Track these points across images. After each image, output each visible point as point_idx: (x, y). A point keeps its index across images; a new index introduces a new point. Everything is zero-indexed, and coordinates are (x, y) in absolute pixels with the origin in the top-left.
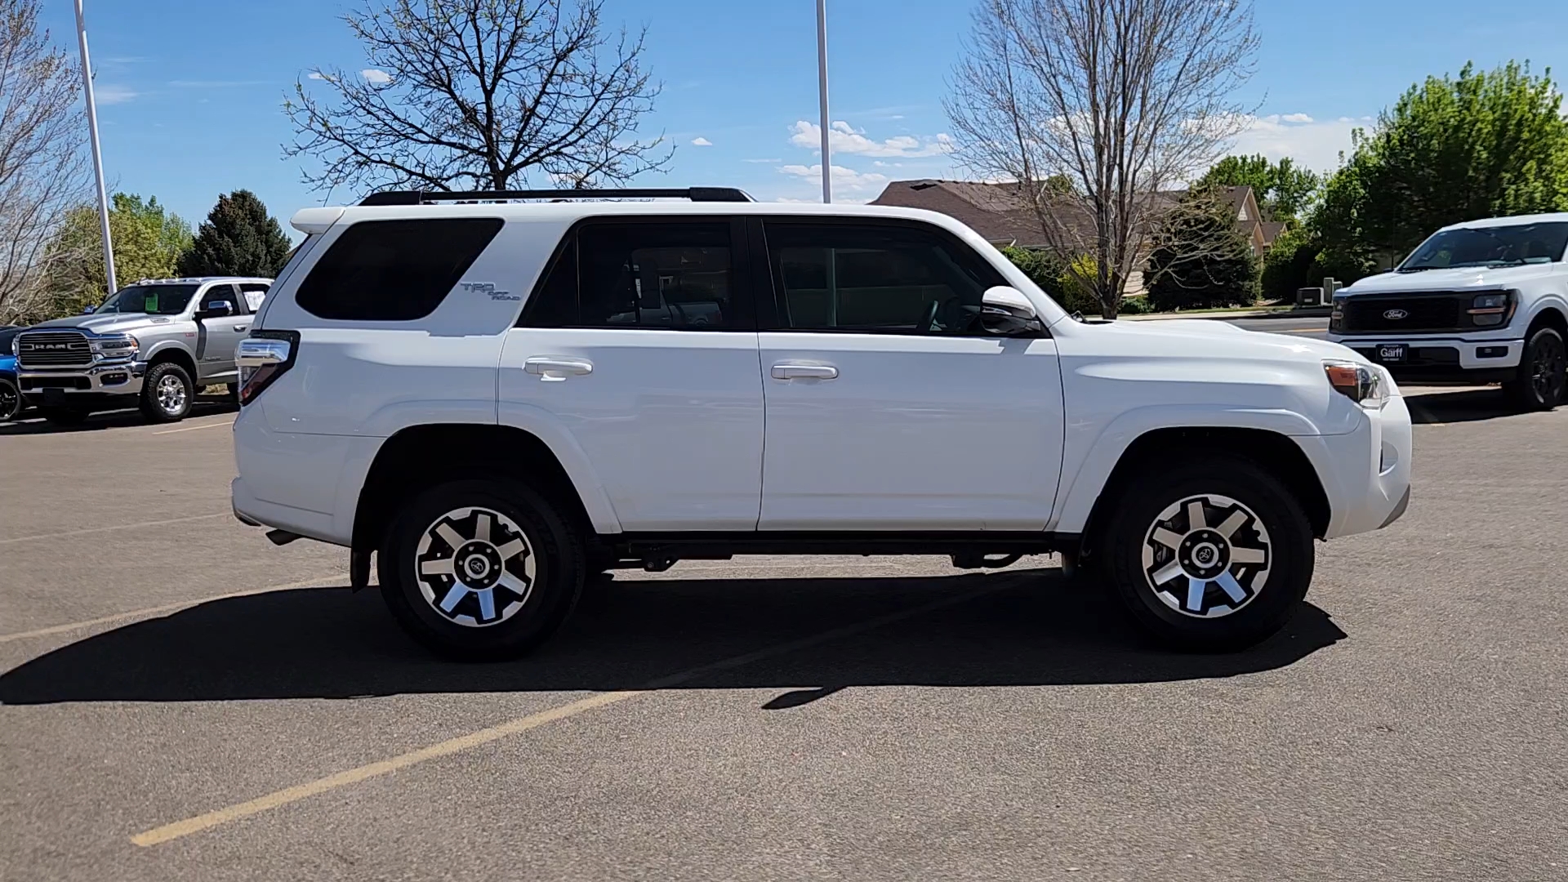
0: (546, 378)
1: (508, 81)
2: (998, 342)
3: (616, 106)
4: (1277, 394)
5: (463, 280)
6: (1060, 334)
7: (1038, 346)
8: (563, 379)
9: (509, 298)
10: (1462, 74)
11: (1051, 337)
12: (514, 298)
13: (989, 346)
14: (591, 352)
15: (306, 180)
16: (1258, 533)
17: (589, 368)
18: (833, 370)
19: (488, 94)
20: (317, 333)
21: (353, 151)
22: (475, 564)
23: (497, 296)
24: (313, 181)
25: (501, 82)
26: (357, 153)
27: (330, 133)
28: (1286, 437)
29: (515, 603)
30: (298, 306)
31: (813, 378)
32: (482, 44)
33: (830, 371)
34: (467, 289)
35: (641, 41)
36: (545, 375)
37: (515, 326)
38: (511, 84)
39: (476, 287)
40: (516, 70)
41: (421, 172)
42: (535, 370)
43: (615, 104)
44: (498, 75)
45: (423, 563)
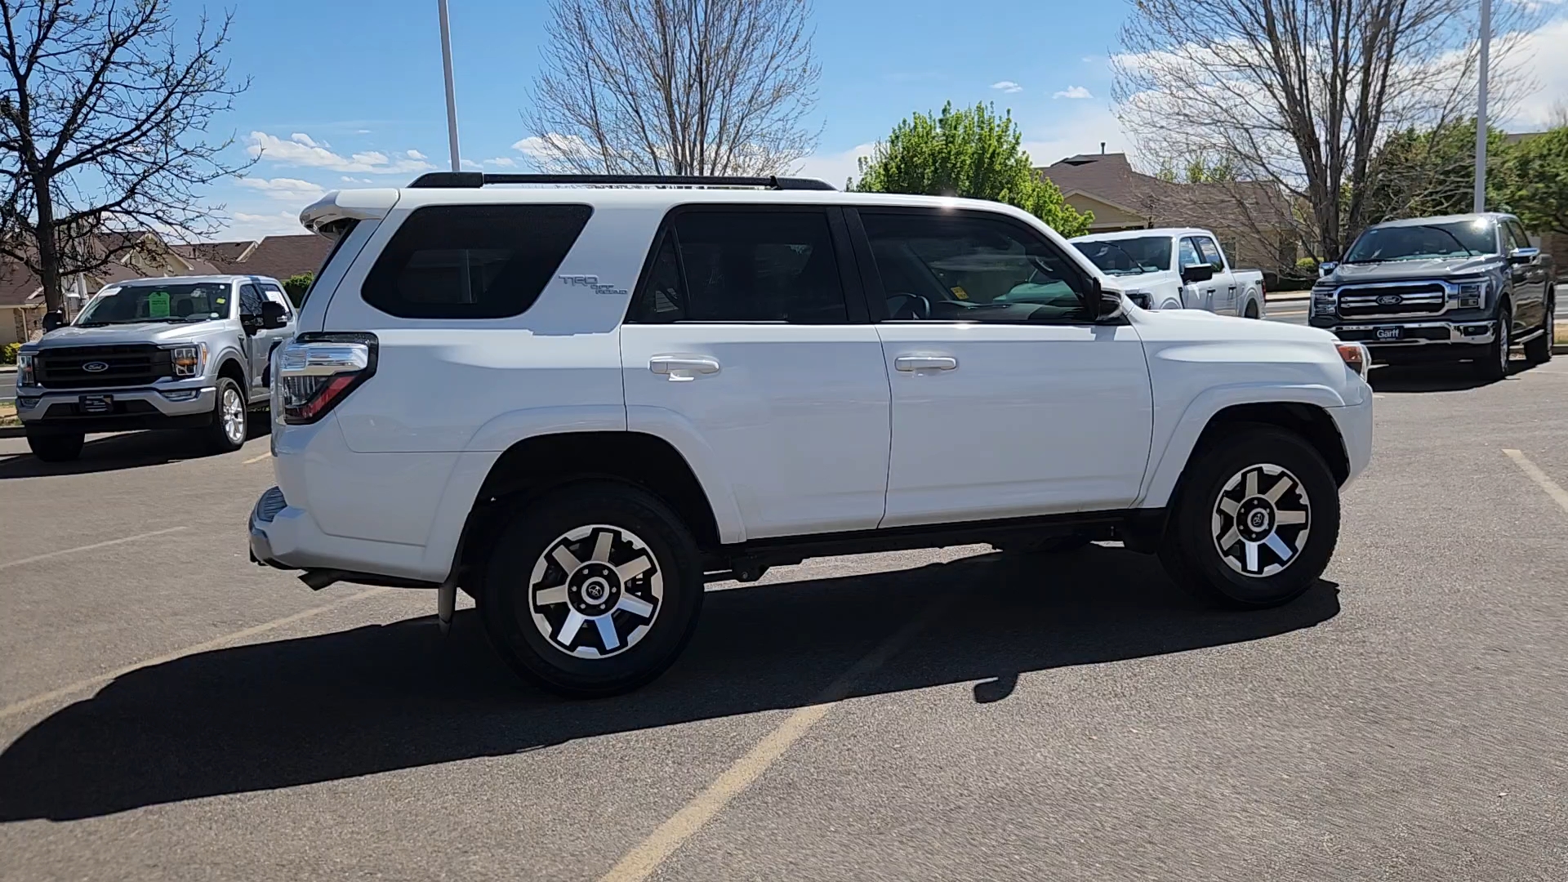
0: (674, 378)
1: (44, 66)
3: (182, 102)
5: (561, 272)
6: (1136, 321)
7: (1121, 332)
8: (692, 379)
9: (616, 292)
10: (944, 111)
11: (1129, 324)
12: (621, 292)
14: (715, 348)
16: (1300, 496)
17: (716, 365)
18: (954, 360)
19: (22, 80)
20: (396, 335)
22: (594, 588)
23: (600, 290)
25: (36, 66)
28: (1323, 408)
29: (641, 627)
30: (364, 302)
31: (933, 369)
32: (11, 21)
33: (951, 361)
34: (566, 283)
35: (225, 30)
36: (672, 375)
37: (624, 323)
38: (47, 69)
39: (575, 281)
40: (54, 55)
42: (660, 370)
43: (182, 99)
44: (32, 60)
45: (538, 592)
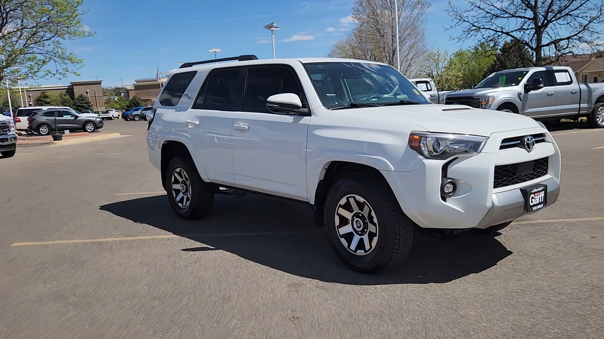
2: (293, 117)
4: (379, 148)
6: (314, 114)
11: (310, 116)
12: (192, 99)
13: (289, 119)
14: (200, 117)
15: (451, 39)
16: (373, 218)
17: (198, 123)
18: (247, 127)
21: (472, 25)
22: (183, 187)
23: (189, 98)
24: (454, 39)
26: (474, 26)
27: (462, 19)
28: (378, 170)
29: (188, 201)
31: (243, 130)
33: (245, 127)
34: (185, 96)
36: (189, 126)
37: (191, 108)
41: (501, 31)
42: (187, 124)
45: (173, 185)
